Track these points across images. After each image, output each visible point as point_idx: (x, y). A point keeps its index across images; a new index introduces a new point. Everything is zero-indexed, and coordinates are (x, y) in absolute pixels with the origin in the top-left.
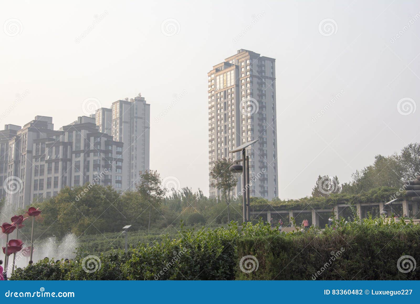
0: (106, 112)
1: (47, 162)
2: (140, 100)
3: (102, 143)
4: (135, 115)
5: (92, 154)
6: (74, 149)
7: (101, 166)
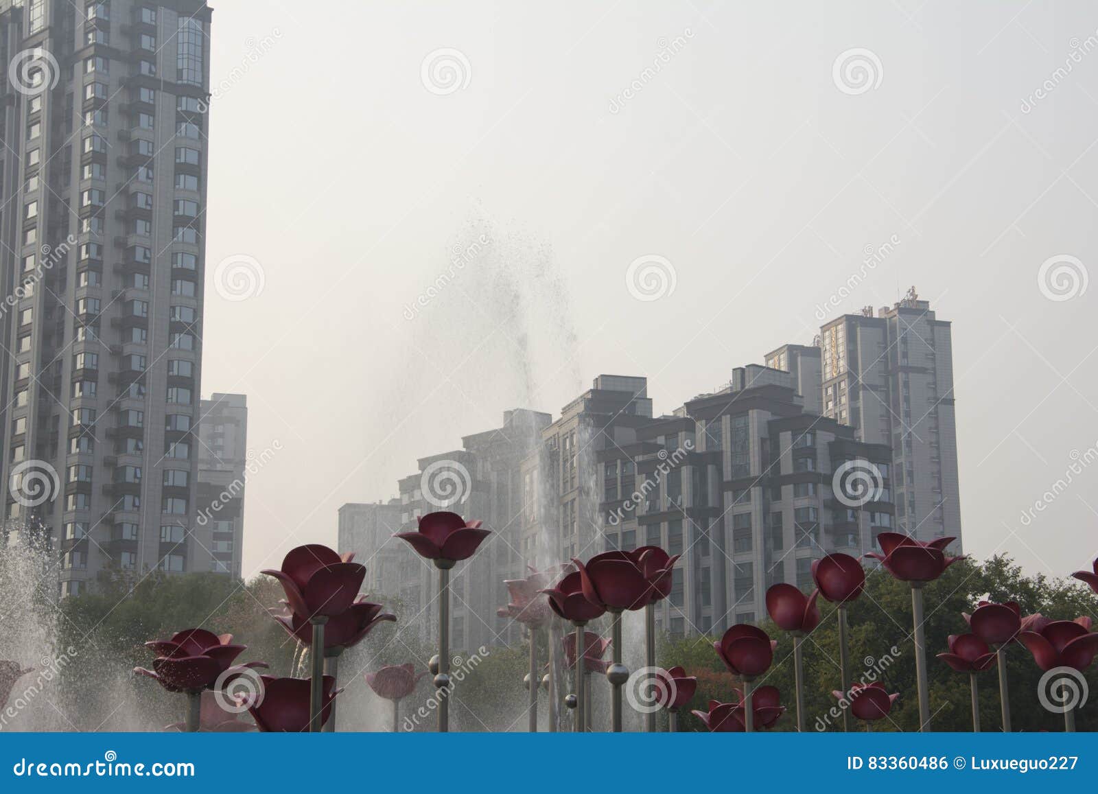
0: (799, 359)
1: (642, 520)
2: (914, 309)
3: (819, 451)
4: (901, 362)
5: (787, 490)
6: (728, 476)
7: (822, 530)
